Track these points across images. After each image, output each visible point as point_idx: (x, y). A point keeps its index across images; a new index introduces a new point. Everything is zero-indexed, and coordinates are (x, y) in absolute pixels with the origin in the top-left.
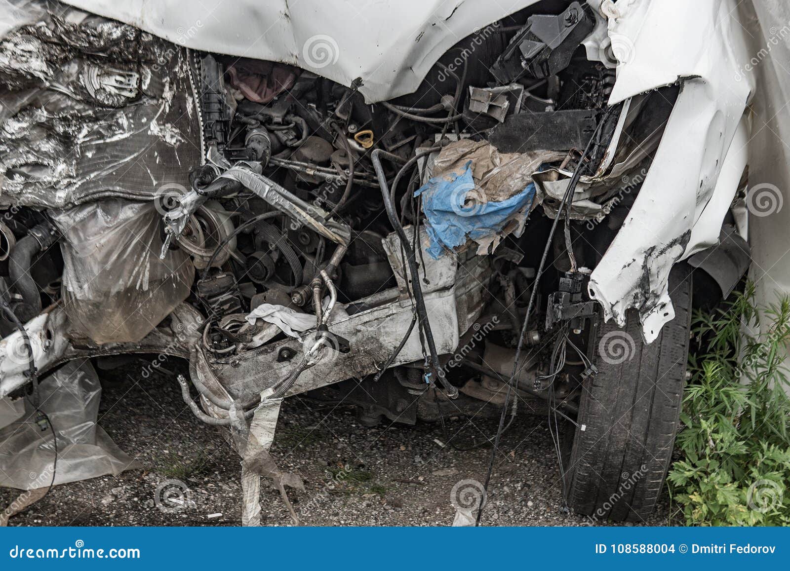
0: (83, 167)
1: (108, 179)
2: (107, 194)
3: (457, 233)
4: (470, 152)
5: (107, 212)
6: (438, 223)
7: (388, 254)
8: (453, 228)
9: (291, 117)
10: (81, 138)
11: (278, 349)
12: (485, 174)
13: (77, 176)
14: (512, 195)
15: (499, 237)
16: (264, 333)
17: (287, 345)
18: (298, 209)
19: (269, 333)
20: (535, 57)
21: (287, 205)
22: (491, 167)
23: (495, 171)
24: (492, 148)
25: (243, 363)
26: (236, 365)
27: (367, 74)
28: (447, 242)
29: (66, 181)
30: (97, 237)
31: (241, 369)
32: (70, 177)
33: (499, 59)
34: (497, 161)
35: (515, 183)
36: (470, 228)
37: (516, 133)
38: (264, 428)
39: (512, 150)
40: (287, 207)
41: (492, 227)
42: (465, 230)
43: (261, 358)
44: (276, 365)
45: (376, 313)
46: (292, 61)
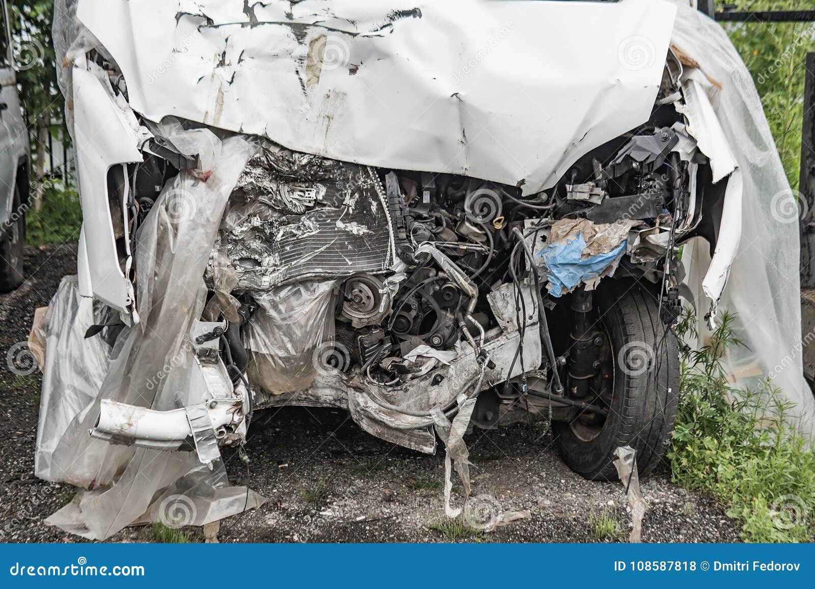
0: (286, 259)
1: (308, 264)
2: (308, 275)
3: (573, 278)
4: (576, 225)
5: (307, 289)
6: (559, 273)
7: (491, 304)
8: (571, 275)
9: (432, 213)
10: (279, 237)
11: (433, 376)
12: (591, 237)
13: (281, 264)
14: (613, 250)
15: (600, 278)
16: (428, 364)
17: (439, 373)
18: (457, 273)
19: (431, 364)
20: (645, 160)
21: (452, 270)
22: (594, 233)
23: (598, 235)
24: (591, 223)
25: (411, 389)
26: (406, 390)
27: (529, 176)
28: (566, 284)
29: (271, 269)
30: (301, 308)
31: (409, 392)
32: (275, 265)
33: (610, 164)
34: (597, 229)
35: (615, 242)
36: (583, 273)
37: (608, 211)
38: (461, 422)
39: (604, 222)
40: (452, 272)
41: (597, 272)
42: (579, 275)
43: (422, 384)
44: (430, 388)
45: (492, 345)
46: (461, 172)
